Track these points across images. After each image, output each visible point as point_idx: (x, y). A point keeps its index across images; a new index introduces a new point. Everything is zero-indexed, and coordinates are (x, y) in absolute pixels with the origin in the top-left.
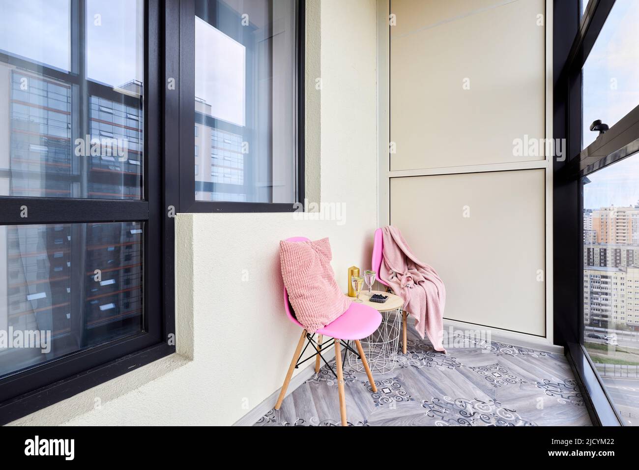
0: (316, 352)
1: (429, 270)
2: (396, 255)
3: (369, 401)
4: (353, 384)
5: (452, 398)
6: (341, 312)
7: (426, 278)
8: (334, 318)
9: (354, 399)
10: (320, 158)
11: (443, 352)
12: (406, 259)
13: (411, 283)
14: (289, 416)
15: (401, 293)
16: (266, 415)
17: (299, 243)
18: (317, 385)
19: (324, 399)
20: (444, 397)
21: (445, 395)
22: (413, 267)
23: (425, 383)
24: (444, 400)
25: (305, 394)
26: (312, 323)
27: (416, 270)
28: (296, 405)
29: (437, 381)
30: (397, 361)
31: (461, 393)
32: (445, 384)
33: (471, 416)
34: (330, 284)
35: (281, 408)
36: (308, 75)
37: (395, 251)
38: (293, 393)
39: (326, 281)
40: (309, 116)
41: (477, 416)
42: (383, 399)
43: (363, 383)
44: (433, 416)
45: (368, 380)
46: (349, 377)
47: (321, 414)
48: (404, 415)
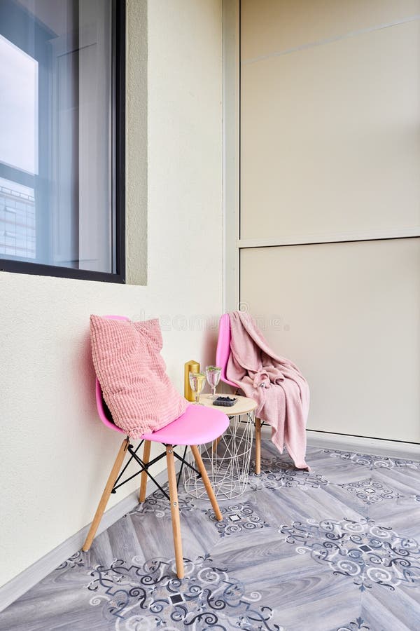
0: (141, 468)
1: (290, 366)
2: (247, 349)
3: (212, 531)
4: (191, 513)
5: (317, 519)
6: (176, 415)
7: (285, 377)
8: (166, 421)
9: (192, 531)
10: (147, 211)
11: (306, 470)
12: (261, 355)
13: (267, 381)
14: (102, 557)
15: (254, 395)
16: (69, 559)
17: (119, 321)
18: (142, 517)
19: (152, 534)
20: (308, 520)
21: (309, 517)
22: (269, 363)
23: (284, 505)
24: (307, 524)
25: (125, 530)
26: (135, 425)
27: (273, 367)
28: (112, 543)
29: (299, 502)
30: (249, 483)
31: (328, 514)
32: (308, 505)
33: (339, 538)
34: (161, 378)
35: (91, 549)
36: (130, 96)
37: (246, 344)
38: (108, 529)
39: (154, 374)
40: (131, 153)
41: (347, 538)
42: (230, 528)
43: (203, 511)
44: (294, 542)
45: (211, 508)
46: (185, 506)
47: (148, 552)
48: (257, 543)
